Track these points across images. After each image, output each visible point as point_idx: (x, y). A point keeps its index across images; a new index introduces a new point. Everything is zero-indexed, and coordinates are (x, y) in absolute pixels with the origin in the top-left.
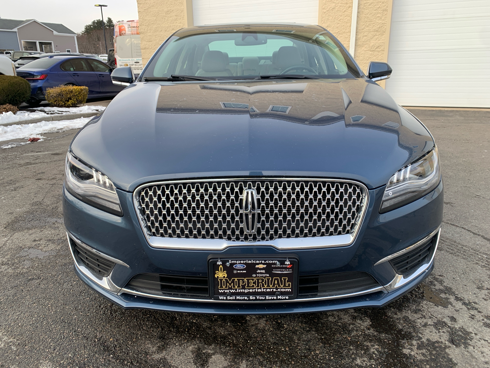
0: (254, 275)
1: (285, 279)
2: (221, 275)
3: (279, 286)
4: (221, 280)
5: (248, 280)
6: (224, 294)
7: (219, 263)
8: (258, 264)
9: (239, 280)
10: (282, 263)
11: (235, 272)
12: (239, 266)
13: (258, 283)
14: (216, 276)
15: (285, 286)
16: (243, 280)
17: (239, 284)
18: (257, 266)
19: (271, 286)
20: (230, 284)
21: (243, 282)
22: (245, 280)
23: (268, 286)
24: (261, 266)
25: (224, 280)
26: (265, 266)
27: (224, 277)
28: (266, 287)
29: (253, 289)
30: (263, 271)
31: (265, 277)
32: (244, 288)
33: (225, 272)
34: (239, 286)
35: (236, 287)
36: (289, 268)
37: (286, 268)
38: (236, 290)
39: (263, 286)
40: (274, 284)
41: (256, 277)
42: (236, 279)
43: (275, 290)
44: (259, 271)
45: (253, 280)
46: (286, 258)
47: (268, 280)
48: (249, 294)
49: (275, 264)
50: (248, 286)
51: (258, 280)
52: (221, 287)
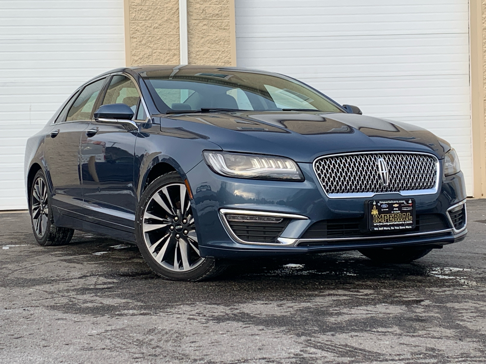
0: (392, 212)
1: (409, 214)
2: (375, 212)
3: (406, 219)
4: (375, 216)
5: (389, 215)
6: (377, 226)
7: (374, 203)
8: (394, 204)
9: (384, 216)
10: (407, 202)
11: (382, 210)
12: (384, 206)
13: (395, 217)
14: (372, 213)
15: (409, 219)
16: (386, 215)
17: (385, 218)
18: (394, 205)
19: (401, 219)
20: (380, 219)
21: (387, 217)
23: (400, 220)
24: (396, 205)
26: (398, 205)
27: (376, 214)
29: (392, 222)
30: (397, 209)
31: (398, 213)
32: (387, 222)
33: (377, 210)
34: (385, 221)
35: (383, 220)
36: (410, 206)
38: (383, 223)
39: (397, 220)
40: (403, 218)
41: (394, 213)
43: (403, 223)
44: (395, 209)
45: (392, 215)
46: (409, 199)
47: (400, 215)
48: (390, 226)
49: (403, 203)
50: (390, 220)
51: (395, 215)
52: (375, 221)
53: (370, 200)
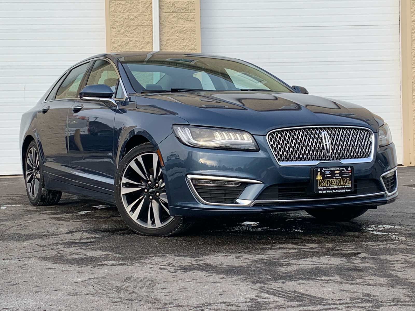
0: (334, 178)
1: (348, 179)
2: (319, 178)
3: (346, 184)
4: (319, 181)
5: (332, 180)
6: (321, 190)
7: (319, 170)
8: (336, 170)
9: (327, 181)
10: (347, 169)
11: (326, 176)
12: (327, 172)
13: (336, 182)
14: (317, 179)
15: (348, 184)
17: (328, 183)
18: (335, 172)
20: (323, 183)
21: (330, 182)
22: (330, 181)
24: (337, 172)
25: (321, 181)
26: (339, 172)
27: (321, 179)
28: (340, 185)
29: (334, 186)
30: (338, 175)
31: (339, 179)
32: (330, 186)
33: (321, 176)
34: (327, 185)
35: (326, 185)
36: (350, 173)
37: (348, 173)
38: (326, 187)
39: (339, 184)
40: (343, 183)
41: (335, 178)
42: (326, 180)
43: (344, 187)
44: (336, 175)
45: (334, 180)
46: (348, 166)
47: (341, 180)
48: (332, 189)
49: (343, 170)
50: (332, 185)
51: (336, 180)
52: (319, 185)
53: (316, 167)
